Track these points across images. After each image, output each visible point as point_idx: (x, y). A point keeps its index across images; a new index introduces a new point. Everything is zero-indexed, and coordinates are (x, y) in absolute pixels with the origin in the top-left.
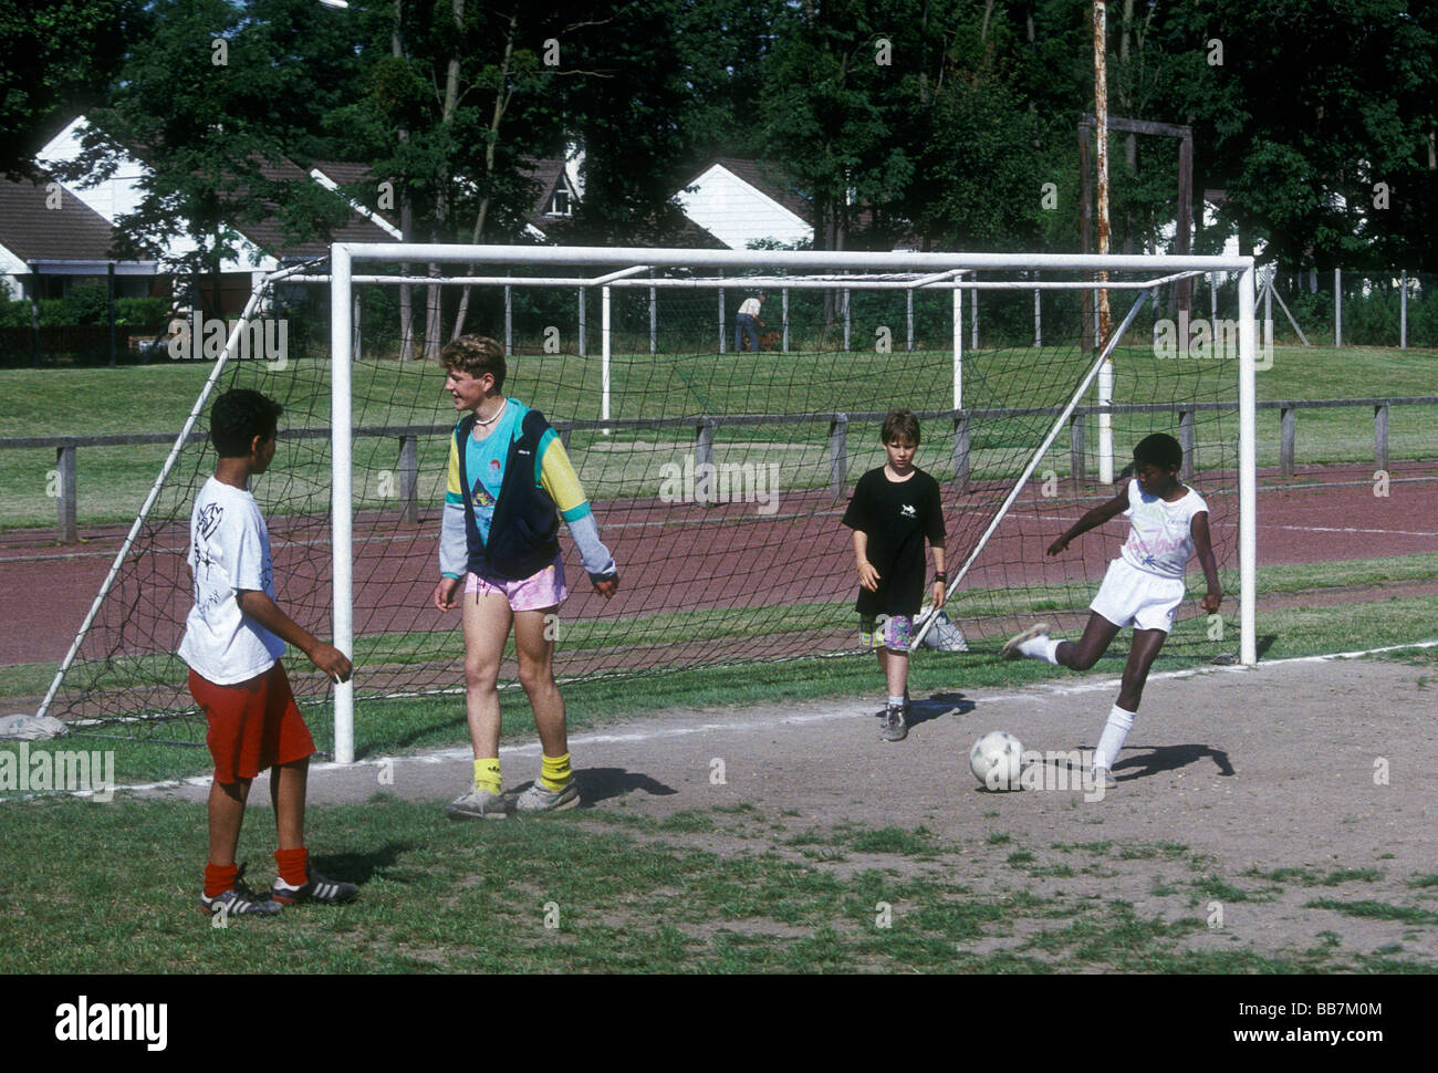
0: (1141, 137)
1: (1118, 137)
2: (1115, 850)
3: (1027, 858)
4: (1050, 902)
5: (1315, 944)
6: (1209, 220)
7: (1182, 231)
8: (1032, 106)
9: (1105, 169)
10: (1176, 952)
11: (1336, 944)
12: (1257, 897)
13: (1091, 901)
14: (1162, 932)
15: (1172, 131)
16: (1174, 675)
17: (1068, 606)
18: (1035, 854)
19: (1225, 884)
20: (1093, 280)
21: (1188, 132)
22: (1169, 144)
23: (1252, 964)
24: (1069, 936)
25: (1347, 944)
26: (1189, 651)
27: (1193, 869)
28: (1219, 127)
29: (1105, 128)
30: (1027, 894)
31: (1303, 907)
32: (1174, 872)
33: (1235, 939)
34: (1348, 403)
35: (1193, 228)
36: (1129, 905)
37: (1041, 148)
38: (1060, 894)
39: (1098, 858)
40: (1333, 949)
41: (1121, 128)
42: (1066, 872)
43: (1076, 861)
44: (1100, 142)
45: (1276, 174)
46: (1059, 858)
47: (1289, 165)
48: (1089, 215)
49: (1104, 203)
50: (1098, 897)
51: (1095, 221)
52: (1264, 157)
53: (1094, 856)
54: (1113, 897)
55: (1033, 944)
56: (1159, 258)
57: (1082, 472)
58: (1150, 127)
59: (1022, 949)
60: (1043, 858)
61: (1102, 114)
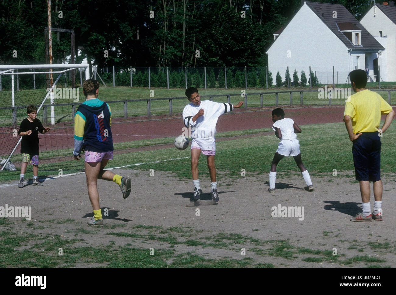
0: (61, 33)
1: (54, 33)
2: (56, 222)
3: (32, 224)
4: (38, 236)
5: (108, 244)
6: (79, 54)
7: (72, 58)
8: (32, 26)
9: (51, 42)
10: (72, 248)
11: (114, 244)
12: (93, 232)
13: (49, 235)
14: (68, 243)
15: (69, 31)
16: (71, 175)
17: (43, 157)
18: (34, 223)
19: (84, 229)
20: (49, 71)
21: (73, 31)
22: (68, 35)
23: (92, 250)
24: (44, 245)
25: (117, 244)
26: (75, 168)
27: (76, 226)
28: (82, 30)
29: (51, 31)
30: (32, 234)
31: (105, 234)
32: (71, 226)
33: (87, 244)
34: (116, 102)
35: (75, 57)
36: (59, 236)
37: (35, 37)
38: (41, 234)
39: (52, 224)
40: (113, 245)
41: (55, 31)
42: (42, 228)
43: (45, 225)
44: (49, 35)
45: (96, 42)
46: (41, 224)
47: (100, 39)
48: (47, 54)
49: (51, 51)
50: (51, 234)
51: (49, 55)
52: (94, 37)
53: (50, 223)
54: (55, 234)
55: (34, 247)
56: (67, 65)
57: (47, 122)
58: (63, 30)
59: (31, 249)
60: (37, 224)
61: (50, 27)
